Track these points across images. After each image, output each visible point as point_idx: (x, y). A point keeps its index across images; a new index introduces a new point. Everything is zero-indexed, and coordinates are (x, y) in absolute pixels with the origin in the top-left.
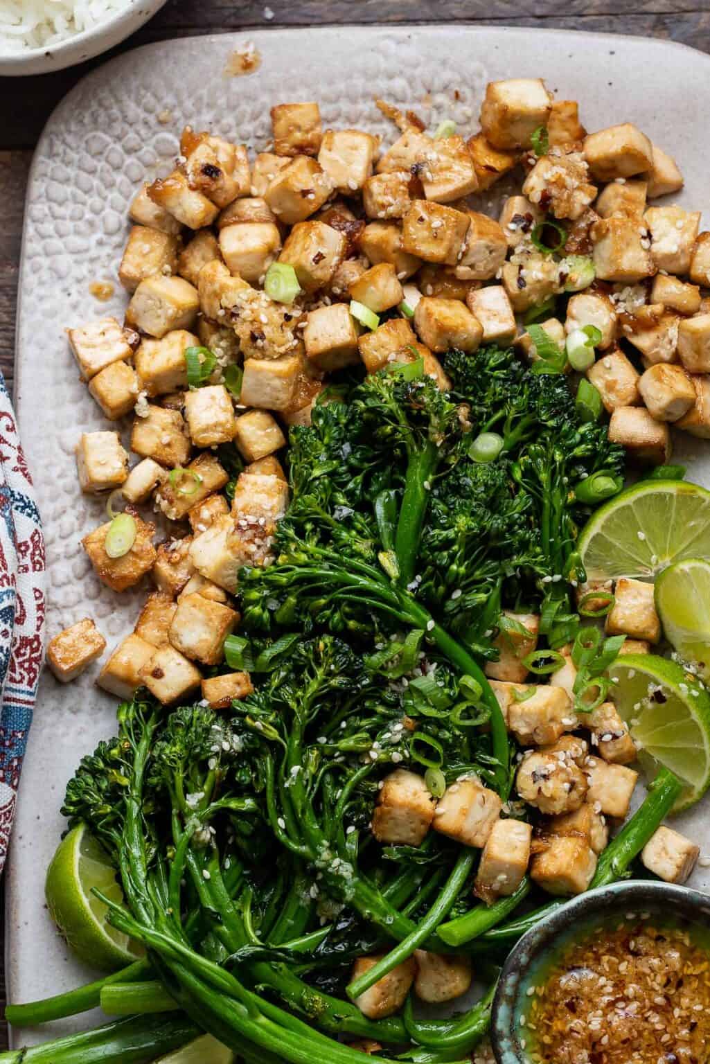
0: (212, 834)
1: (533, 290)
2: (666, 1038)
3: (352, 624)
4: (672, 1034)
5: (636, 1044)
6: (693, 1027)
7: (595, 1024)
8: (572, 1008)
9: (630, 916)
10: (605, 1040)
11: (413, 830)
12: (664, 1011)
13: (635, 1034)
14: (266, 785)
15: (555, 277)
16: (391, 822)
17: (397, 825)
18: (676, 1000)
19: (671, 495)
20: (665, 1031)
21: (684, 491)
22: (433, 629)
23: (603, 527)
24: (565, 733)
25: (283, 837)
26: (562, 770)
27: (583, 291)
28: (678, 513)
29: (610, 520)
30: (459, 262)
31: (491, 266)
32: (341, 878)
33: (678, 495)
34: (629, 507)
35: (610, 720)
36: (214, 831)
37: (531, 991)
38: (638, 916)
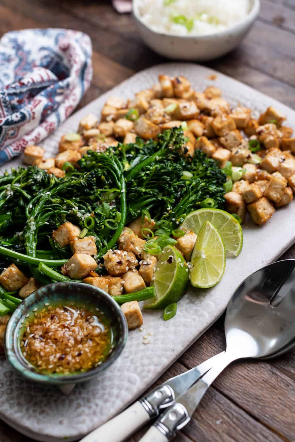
0: (11, 194)
1: (238, 157)
2: (68, 350)
3: (103, 177)
4: (71, 350)
5: (58, 343)
6: (79, 355)
7: (53, 327)
8: (52, 318)
9: (97, 309)
10: (50, 334)
11: (64, 240)
12: (77, 342)
13: (61, 341)
14: (37, 195)
15: (247, 155)
16: (60, 232)
17: (61, 234)
18: (84, 342)
19: (228, 219)
20: (70, 348)
21: (233, 220)
22: (123, 193)
23: (200, 214)
24: (134, 253)
25: (27, 209)
26: (122, 256)
27: (253, 164)
28: (226, 226)
29: (203, 213)
30: (223, 136)
31: (232, 145)
32: (30, 229)
33: (230, 221)
34: (212, 213)
35: (151, 260)
36: (12, 194)
37: (47, 304)
38: (99, 312)
